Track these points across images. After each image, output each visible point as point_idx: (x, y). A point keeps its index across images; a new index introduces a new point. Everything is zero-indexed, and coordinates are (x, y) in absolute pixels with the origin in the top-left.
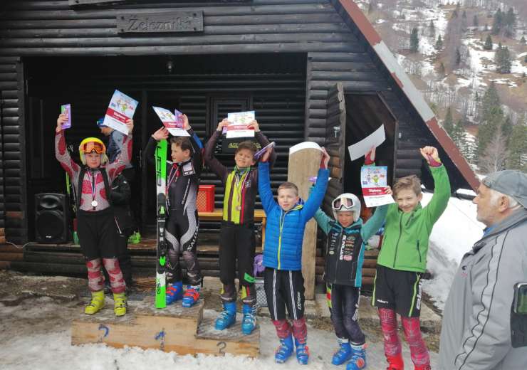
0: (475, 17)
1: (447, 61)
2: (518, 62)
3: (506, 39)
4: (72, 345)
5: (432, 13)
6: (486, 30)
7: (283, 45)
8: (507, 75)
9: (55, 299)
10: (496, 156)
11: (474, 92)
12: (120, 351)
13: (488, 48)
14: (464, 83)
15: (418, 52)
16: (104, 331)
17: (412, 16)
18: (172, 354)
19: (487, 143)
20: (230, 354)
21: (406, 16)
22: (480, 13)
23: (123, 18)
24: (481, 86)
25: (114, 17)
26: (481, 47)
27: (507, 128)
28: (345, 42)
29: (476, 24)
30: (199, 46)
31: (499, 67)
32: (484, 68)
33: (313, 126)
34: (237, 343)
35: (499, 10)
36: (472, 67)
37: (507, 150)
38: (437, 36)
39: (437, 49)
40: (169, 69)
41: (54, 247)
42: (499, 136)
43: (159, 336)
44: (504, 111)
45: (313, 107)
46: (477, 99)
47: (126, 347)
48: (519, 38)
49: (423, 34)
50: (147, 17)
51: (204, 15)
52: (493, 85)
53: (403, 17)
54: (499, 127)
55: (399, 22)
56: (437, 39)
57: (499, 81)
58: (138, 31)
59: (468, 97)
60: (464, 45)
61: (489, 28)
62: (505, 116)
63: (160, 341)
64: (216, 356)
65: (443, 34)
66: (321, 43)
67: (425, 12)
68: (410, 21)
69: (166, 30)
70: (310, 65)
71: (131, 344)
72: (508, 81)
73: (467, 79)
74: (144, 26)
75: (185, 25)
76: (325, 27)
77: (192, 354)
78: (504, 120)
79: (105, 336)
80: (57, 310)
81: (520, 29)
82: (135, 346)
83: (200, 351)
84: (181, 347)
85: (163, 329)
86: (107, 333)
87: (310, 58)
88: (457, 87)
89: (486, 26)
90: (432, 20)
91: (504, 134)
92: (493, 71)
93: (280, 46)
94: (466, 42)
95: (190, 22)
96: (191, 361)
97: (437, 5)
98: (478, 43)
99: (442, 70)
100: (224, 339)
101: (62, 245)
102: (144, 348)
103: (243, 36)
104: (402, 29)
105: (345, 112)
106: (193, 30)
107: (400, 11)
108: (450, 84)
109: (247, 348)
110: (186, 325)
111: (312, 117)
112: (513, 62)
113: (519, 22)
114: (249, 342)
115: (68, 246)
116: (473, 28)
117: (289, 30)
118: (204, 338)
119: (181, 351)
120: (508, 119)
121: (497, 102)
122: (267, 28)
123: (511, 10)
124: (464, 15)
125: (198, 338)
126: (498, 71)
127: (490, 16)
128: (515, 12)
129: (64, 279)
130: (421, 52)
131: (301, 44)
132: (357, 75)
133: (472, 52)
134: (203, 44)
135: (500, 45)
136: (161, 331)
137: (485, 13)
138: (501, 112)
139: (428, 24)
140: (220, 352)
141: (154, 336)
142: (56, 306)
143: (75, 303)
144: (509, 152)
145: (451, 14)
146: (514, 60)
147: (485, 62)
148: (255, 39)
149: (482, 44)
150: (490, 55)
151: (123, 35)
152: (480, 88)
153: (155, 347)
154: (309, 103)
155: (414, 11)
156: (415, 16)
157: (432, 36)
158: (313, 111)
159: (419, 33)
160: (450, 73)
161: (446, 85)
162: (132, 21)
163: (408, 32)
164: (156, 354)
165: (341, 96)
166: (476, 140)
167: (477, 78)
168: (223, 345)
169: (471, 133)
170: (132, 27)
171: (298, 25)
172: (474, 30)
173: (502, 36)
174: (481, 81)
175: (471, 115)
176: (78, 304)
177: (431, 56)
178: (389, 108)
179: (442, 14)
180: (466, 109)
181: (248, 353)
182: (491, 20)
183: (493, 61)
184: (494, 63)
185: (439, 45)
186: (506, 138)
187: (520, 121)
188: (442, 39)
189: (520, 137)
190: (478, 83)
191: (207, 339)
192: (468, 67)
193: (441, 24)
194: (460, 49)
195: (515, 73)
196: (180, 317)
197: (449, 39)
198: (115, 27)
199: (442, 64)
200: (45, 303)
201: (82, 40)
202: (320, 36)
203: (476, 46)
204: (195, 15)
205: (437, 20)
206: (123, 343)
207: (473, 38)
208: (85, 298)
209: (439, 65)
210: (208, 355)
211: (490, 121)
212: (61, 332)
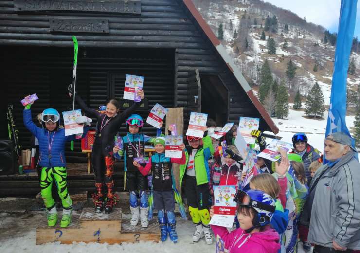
0: (255, 19)
1: (241, 45)
2: (279, 48)
3: (272, 33)
4: (37, 244)
5: (230, 16)
6: (261, 28)
7: (160, 43)
8: (274, 55)
9: (11, 214)
10: (270, 104)
11: (257, 65)
12: (71, 246)
13: (263, 39)
14: (251, 59)
15: (223, 39)
16: (59, 233)
17: (219, 17)
18: (106, 244)
19: (265, 97)
20: (142, 241)
21: (215, 16)
22: (258, 17)
23: (54, 22)
24: (260, 61)
25: (48, 21)
26: (259, 38)
27: (275, 87)
28: (197, 42)
29: (256, 23)
30: (107, 42)
31: (270, 50)
32: (261, 51)
33: (180, 94)
34: (147, 233)
35: (268, 16)
36: (254, 50)
37: (276, 100)
38: (234, 30)
39: (234, 38)
40: (84, 56)
41: (5, 177)
42: (271, 92)
43: (97, 233)
44: (274, 77)
45: (179, 83)
46: (258, 69)
47: (74, 242)
48: (280, 33)
49: (226, 28)
50: (71, 22)
51: (110, 23)
52: (266, 61)
53: (214, 17)
54: (271, 86)
55: (211, 20)
56: (234, 32)
57: (270, 59)
58: (65, 31)
59: (253, 69)
60: (250, 36)
61: (263, 27)
62: (274, 80)
63: (97, 237)
64: (134, 243)
65: (237, 29)
66: (183, 43)
67: (226, 14)
68: (217, 20)
69: (84, 31)
70: (177, 57)
71: (78, 240)
72: (274, 59)
73: (252, 57)
74: (69, 28)
75: (97, 28)
76: (186, 33)
77: (118, 243)
78: (273, 82)
79: (60, 236)
80: (14, 221)
81: (280, 28)
82: (80, 241)
83: (123, 241)
84: (111, 240)
85: (99, 229)
86: (61, 235)
87: (177, 52)
88: (247, 62)
89: (262, 25)
90: (231, 20)
91: (274, 91)
92: (266, 53)
93: (158, 44)
94: (251, 34)
95: (100, 26)
96: (118, 247)
97: (233, 11)
98: (257, 36)
99: (237, 51)
100: (138, 232)
101: (11, 176)
102: (87, 242)
103: (135, 37)
104: (213, 25)
105: (201, 87)
106: (102, 32)
107: (212, 13)
108: (243, 60)
109: (152, 236)
110: (114, 225)
111: (179, 88)
112: (277, 48)
113: (279, 24)
114: (154, 233)
115: (16, 175)
116: (254, 26)
117: (163, 34)
118: (126, 233)
119: (111, 242)
120: (276, 82)
121: (270, 72)
122: (150, 32)
123: (275, 17)
124: (249, 18)
125: (122, 233)
126: (269, 53)
127: (263, 20)
128: (277, 18)
129: (14, 199)
130: (225, 39)
131: (171, 43)
132: (205, 63)
133: (255, 41)
134: (109, 41)
135: (269, 37)
136: (97, 230)
137: (260, 17)
138: (272, 78)
139: (229, 22)
140: (136, 241)
141: (93, 234)
142: (13, 219)
143: (27, 215)
144: (277, 102)
145: (241, 17)
146: (277, 46)
147: (262, 47)
148: (142, 38)
149: (259, 36)
150: (264, 43)
151: (53, 33)
152: (260, 63)
153: (94, 241)
154: (177, 80)
155: (219, 14)
156: (221, 17)
157: (231, 29)
158: (179, 85)
159: (223, 27)
160: (242, 53)
161: (240, 61)
162: (60, 24)
163: (217, 27)
164: (95, 246)
165: (198, 77)
166: (258, 95)
167: (258, 57)
168: (137, 236)
169: (256, 90)
170: (60, 28)
171: (170, 31)
172: (255, 27)
173: (271, 32)
174: (260, 59)
175: (255, 79)
176: (29, 216)
177: (230, 42)
178: (224, 84)
179: (236, 17)
180: (252, 76)
181: (153, 239)
182: (264, 22)
183: (266, 47)
184: (267, 48)
185: (235, 35)
186: (275, 93)
187: (282, 83)
188: (237, 32)
189: (282, 93)
190: (259, 60)
191: (128, 232)
192: (253, 50)
193: (236, 22)
194: (248, 39)
195: (278, 54)
196: (110, 220)
197: (241, 32)
198: (48, 27)
199: (237, 47)
200: (5, 217)
201: (24, 35)
202: (182, 39)
203: (256, 37)
204: (103, 22)
205: (234, 20)
206: (72, 240)
207: (254, 32)
208: (32, 211)
209: (236, 47)
210: (128, 243)
211: (266, 83)
212: (23, 236)
